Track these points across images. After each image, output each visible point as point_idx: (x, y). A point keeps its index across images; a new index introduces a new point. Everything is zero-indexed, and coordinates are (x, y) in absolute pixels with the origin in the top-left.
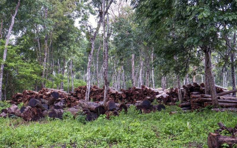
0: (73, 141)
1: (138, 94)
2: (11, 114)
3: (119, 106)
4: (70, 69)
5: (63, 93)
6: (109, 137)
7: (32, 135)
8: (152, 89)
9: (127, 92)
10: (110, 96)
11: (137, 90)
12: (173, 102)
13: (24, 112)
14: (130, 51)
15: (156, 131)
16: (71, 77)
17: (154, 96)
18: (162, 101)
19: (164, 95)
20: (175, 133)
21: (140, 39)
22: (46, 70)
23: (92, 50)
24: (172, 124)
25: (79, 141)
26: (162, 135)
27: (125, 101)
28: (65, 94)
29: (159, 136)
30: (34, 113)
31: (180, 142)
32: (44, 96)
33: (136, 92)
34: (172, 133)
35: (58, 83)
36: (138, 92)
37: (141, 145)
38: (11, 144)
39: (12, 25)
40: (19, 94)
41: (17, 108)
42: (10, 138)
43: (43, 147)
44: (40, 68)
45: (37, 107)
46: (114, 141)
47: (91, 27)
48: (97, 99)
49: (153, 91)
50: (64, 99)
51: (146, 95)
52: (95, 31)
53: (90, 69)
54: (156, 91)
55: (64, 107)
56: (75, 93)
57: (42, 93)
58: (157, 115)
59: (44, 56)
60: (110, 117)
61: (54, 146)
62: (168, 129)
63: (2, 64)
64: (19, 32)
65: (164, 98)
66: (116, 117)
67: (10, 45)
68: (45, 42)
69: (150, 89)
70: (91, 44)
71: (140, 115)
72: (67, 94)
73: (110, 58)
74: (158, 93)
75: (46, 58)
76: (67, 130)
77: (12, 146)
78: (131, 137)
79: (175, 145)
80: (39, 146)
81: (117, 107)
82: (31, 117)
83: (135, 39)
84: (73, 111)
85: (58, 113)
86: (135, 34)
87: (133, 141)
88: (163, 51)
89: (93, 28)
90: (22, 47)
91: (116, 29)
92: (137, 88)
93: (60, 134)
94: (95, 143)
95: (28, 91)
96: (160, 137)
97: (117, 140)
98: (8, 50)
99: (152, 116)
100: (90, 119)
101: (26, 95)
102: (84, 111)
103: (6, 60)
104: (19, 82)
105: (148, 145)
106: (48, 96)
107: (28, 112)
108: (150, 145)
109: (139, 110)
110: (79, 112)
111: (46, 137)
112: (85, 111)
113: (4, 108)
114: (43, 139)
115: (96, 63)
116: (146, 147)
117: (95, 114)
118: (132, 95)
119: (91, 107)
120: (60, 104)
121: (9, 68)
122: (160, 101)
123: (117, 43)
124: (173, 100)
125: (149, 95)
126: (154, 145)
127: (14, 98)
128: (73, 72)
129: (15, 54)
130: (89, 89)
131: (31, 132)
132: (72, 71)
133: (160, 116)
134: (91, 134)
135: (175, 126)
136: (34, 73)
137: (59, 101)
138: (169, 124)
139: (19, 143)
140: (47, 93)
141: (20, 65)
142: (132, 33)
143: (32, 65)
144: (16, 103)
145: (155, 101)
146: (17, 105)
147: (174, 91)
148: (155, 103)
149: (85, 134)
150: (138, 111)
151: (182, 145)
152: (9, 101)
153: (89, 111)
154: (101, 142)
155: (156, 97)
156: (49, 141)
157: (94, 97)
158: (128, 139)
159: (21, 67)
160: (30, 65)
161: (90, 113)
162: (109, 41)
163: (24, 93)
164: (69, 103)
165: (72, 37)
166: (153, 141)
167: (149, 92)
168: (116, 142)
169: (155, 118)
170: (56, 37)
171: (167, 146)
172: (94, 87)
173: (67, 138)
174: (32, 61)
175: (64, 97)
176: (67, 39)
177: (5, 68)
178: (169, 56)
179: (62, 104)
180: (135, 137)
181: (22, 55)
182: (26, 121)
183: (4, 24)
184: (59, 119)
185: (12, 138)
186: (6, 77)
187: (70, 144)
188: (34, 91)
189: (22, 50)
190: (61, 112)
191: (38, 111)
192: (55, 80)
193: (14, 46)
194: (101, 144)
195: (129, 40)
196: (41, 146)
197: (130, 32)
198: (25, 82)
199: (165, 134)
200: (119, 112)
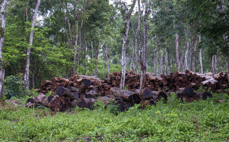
0: (99, 134)
1: (181, 81)
2: (37, 105)
3: (158, 94)
4: (105, 53)
5: (96, 80)
6: (139, 130)
7: (55, 126)
8: (198, 74)
9: (168, 78)
10: (149, 83)
11: (180, 75)
12: (222, 89)
13: (51, 102)
14: (171, 30)
15: (196, 122)
16: (106, 62)
17: (200, 82)
18: (209, 88)
19: (211, 81)
20: (217, 125)
21: (184, 15)
22: (77, 54)
23: (127, 30)
24: (214, 115)
25: (106, 134)
26: (202, 127)
27: (165, 89)
28: (98, 81)
29: (198, 129)
30: (62, 102)
31: (221, 135)
32: (75, 84)
33: (179, 78)
34: (214, 125)
35: (92, 68)
36: (181, 78)
37: (175, 138)
38: (33, 137)
39: (38, 4)
40: (47, 81)
41: (44, 98)
42: (32, 130)
43: (66, 141)
44: (70, 51)
45: (66, 96)
46: (145, 134)
47: (126, 4)
48: (134, 87)
49: (199, 77)
50: (97, 87)
51: (191, 81)
52: (129, 8)
53: (125, 52)
54: (203, 77)
55: (97, 96)
56: (109, 80)
57: (72, 80)
58: (200, 104)
59: (75, 38)
60: (146, 106)
61: (78, 139)
62: (210, 120)
63: (28, 48)
64: (47, 12)
65: (212, 84)
66: (153, 107)
67: (37, 28)
68: (76, 23)
69: (195, 74)
70: (126, 23)
71: (181, 104)
72: (100, 81)
73: (151, 39)
74: (204, 79)
75: (77, 41)
76: (95, 121)
77: (34, 138)
78: (165, 130)
79: (214, 139)
80: (62, 139)
81: (156, 95)
82: (59, 108)
83: (178, 16)
84: (105, 100)
85: (88, 103)
86: (178, 11)
87: (166, 134)
88: (207, 29)
89: (128, 5)
90: (51, 29)
91: (156, 5)
92: (180, 73)
93: (86, 126)
94: (124, 136)
95: (57, 79)
96: (200, 130)
97: (149, 133)
98: (34, 33)
99: (195, 105)
100: (123, 109)
101: (55, 83)
102: (116, 100)
103: (32, 44)
104: (48, 68)
105: (183, 139)
106: (80, 83)
107: (56, 102)
108: (186, 138)
109: (180, 98)
110: (111, 102)
111: (70, 129)
112: (118, 100)
113: (31, 97)
114: (67, 131)
115: (134, 45)
116: (181, 141)
117: (129, 103)
118: (174, 81)
119: (124, 96)
120: (93, 92)
121: (36, 53)
122: (207, 88)
123: (156, 21)
124: (223, 86)
125: (194, 80)
126: (190, 138)
127: (42, 86)
128: (108, 57)
129: (43, 37)
130: (125, 75)
131: (55, 124)
132: (108, 55)
133: (204, 105)
134: (121, 125)
135: (218, 117)
136: (64, 58)
137: (91, 89)
138: (212, 115)
139: (41, 136)
140: (78, 80)
141: (48, 49)
142: (174, 10)
143: (61, 49)
144: (44, 91)
145: (201, 88)
146: (45, 95)
147: (223, 76)
148: (200, 91)
149: (114, 126)
150: (178, 100)
151: (223, 139)
152: (37, 90)
153: (122, 100)
154: (131, 135)
155: (202, 83)
156: (73, 134)
157: (131, 84)
158: (161, 132)
159: (49, 51)
160: (59, 49)
161: (123, 103)
162: (148, 19)
163: (53, 80)
164: (103, 91)
165: (105, 16)
166: (190, 134)
167: (194, 78)
168: (148, 135)
169: (197, 108)
170: (87, 16)
171: (205, 140)
172: (131, 73)
173: (93, 130)
174: (61, 45)
175: (96, 85)
176: (100, 18)
177: (32, 53)
178: (214, 35)
179: (95, 93)
180: (170, 130)
181: (52, 38)
182: (54, 111)
183: (29, 4)
184: (88, 109)
185: (34, 130)
186: (34, 63)
187: (96, 137)
188: (64, 79)
189: (50, 33)
190: (91, 102)
191: (66, 101)
192: (89, 65)
193: (41, 28)
194: (130, 137)
195: (171, 17)
196: (64, 139)
197: (171, 8)
198: (54, 68)
199: (205, 126)
200: (157, 101)
